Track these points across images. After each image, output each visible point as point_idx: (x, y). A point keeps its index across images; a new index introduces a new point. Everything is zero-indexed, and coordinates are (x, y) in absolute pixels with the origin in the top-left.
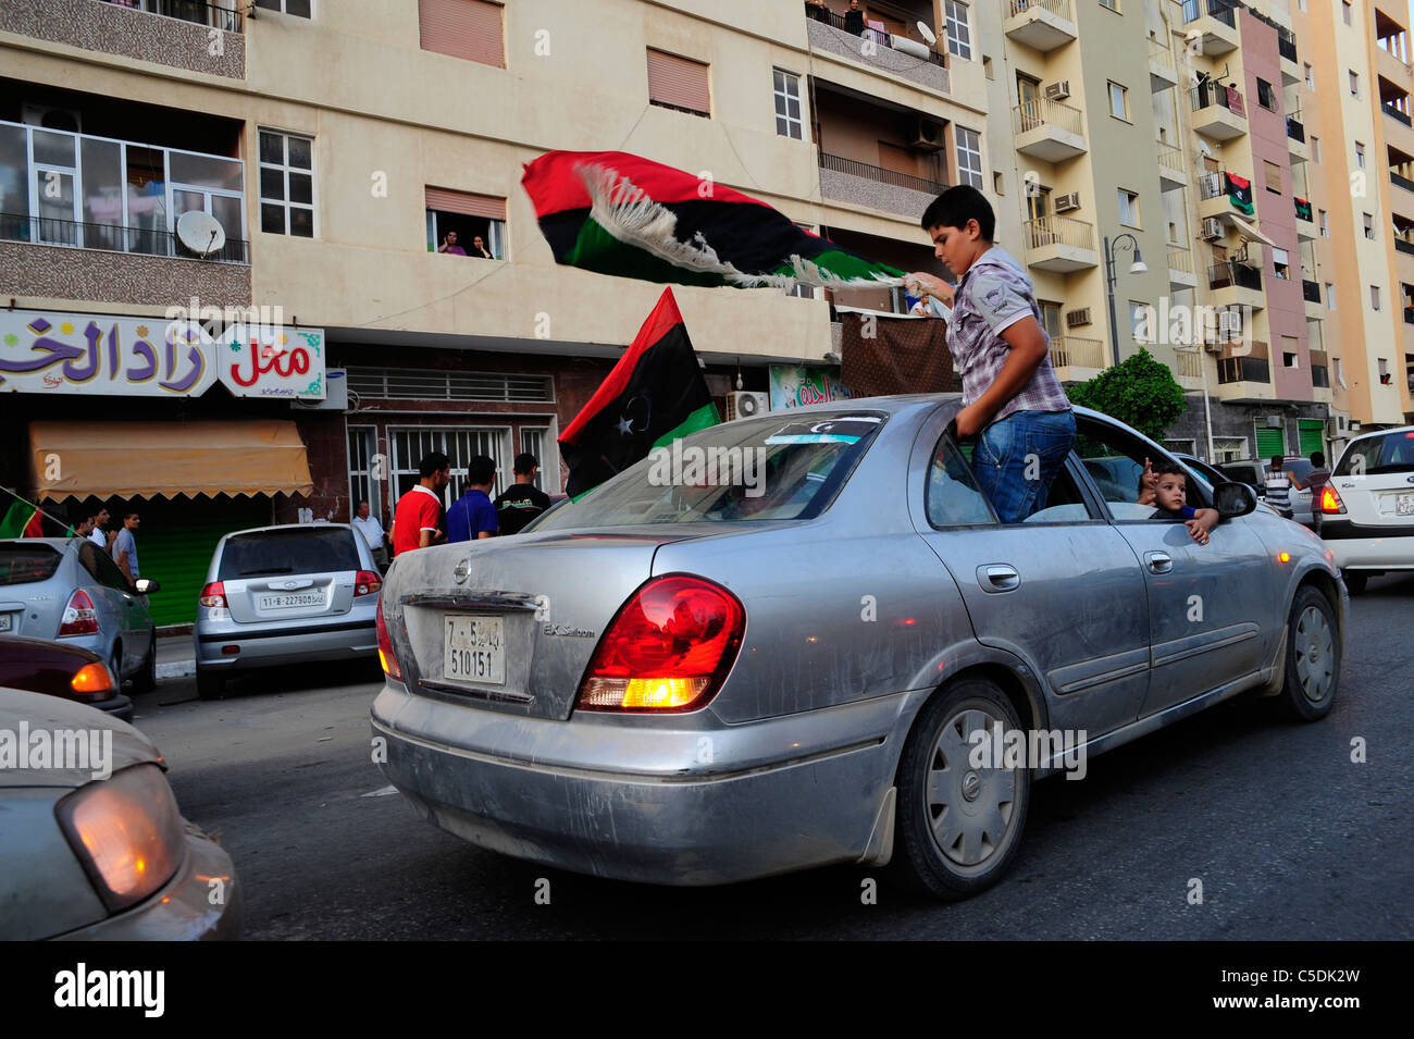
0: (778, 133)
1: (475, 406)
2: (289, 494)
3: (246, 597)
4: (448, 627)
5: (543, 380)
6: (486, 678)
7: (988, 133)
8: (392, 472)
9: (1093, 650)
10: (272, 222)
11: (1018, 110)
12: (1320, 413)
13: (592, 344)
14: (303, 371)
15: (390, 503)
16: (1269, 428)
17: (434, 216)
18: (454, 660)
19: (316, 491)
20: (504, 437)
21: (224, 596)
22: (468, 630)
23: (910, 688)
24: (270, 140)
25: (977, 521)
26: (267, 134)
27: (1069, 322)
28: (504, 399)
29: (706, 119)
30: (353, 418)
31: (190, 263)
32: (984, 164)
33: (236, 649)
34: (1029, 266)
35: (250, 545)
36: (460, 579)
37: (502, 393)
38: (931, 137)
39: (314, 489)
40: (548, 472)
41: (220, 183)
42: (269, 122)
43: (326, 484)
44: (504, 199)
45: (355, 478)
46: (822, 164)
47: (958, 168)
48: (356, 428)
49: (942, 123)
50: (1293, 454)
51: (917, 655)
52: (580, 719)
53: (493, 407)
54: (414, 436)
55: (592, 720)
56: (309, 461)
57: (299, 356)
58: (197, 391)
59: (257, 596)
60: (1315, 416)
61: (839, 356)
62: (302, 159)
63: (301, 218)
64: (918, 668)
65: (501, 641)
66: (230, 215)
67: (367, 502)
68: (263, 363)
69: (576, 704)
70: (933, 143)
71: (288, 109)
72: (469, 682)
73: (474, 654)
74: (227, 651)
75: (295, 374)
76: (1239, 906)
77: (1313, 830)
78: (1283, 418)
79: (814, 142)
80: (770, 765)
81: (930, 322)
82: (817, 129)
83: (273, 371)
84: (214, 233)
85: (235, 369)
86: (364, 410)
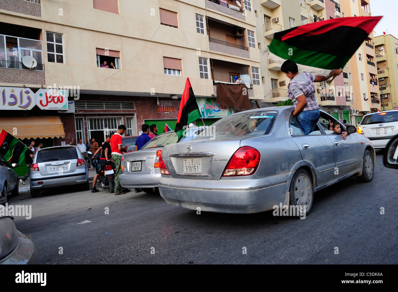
0: (197, 32)
1: (112, 111)
2: (58, 137)
3: (45, 168)
4: (184, 162)
5: (132, 103)
6: (196, 172)
7: (256, 32)
8: (89, 131)
9: (325, 163)
10: (51, 59)
11: (265, 25)
12: (348, 109)
13: (145, 93)
14: (61, 102)
15: (88, 139)
16: (335, 113)
17: (99, 57)
18: (187, 169)
19: (66, 136)
20: (121, 120)
21: (38, 168)
22: (191, 161)
23: (291, 171)
24: (50, 35)
25: (300, 135)
26: (49, 33)
27: (280, 85)
28: (120, 109)
29: (177, 28)
30: (77, 115)
31: (27, 71)
32: (255, 40)
33: (42, 183)
34: (269, 69)
35: (45, 152)
36: (189, 150)
37: (120, 107)
38: (240, 33)
39: (65, 136)
40: (134, 130)
41: (35, 47)
42: (49, 30)
43: (69, 135)
44: (119, 52)
45: (78, 133)
46: (210, 41)
47: (248, 42)
48: (77, 118)
49: (244, 29)
50: (341, 120)
51: (292, 163)
52: (223, 179)
53: (117, 111)
54: (95, 120)
55: (226, 179)
56: (64, 128)
57: (60, 98)
58: (30, 108)
59: (48, 167)
60: (347, 109)
61: (216, 95)
62: (59, 40)
63: (60, 58)
64: (292, 167)
65: (201, 163)
66: (38, 57)
67: (81, 139)
68: (49, 100)
69: (223, 176)
70: (241, 35)
71: (54, 26)
72: (192, 173)
73: (193, 167)
74: (39, 183)
75: (59, 103)
76: (323, 246)
77: (344, 224)
78: (339, 110)
79: (208, 34)
80: (267, 187)
81: (241, 85)
82: (208, 31)
83: (52, 102)
84: (33, 62)
85: (41, 102)
86: (80, 113)
